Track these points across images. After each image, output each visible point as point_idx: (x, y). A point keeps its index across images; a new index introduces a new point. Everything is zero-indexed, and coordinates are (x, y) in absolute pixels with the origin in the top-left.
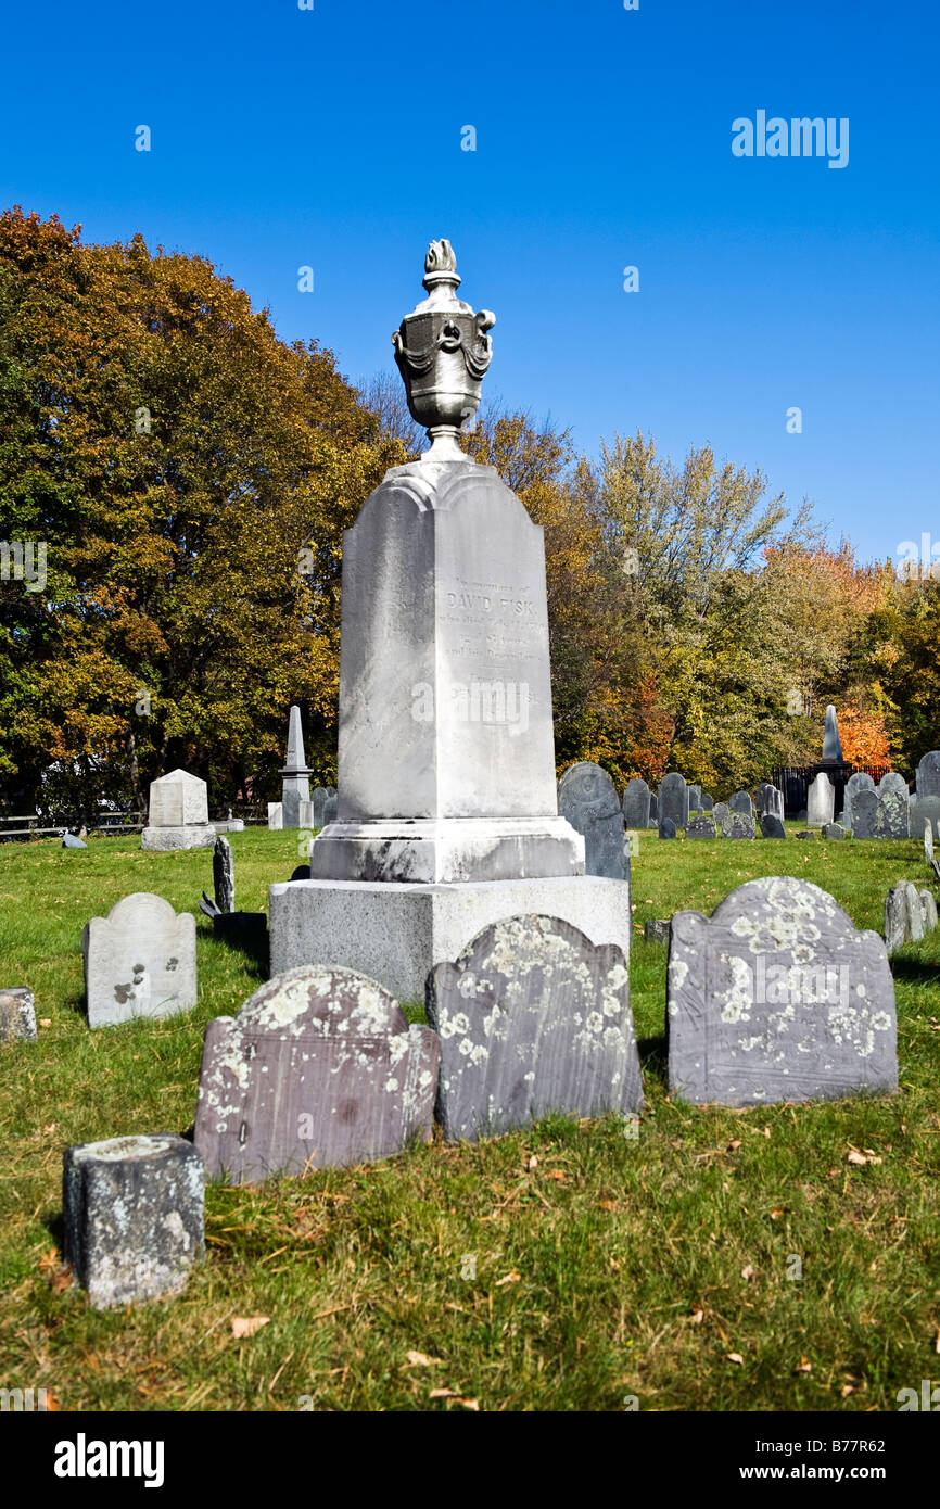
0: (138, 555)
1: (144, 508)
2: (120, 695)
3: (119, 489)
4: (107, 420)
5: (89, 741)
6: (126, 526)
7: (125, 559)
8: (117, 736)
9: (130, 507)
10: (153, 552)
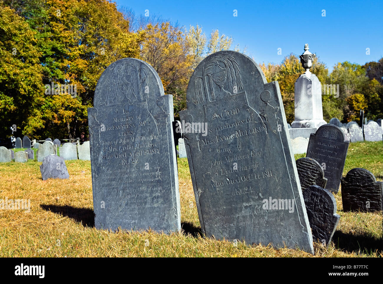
0: (78, 65)
1: (78, 51)
2: (73, 105)
3: (71, 46)
4: (67, 25)
5: (64, 118)
6: (73, 56)
7: (73, 66)
8: (73, 117)
9: (74, 51)
10: (81, 64)
